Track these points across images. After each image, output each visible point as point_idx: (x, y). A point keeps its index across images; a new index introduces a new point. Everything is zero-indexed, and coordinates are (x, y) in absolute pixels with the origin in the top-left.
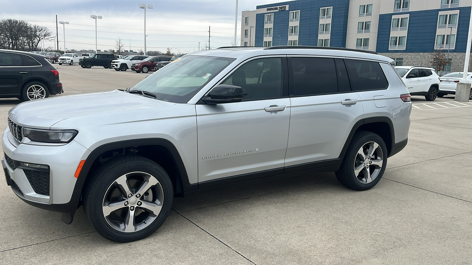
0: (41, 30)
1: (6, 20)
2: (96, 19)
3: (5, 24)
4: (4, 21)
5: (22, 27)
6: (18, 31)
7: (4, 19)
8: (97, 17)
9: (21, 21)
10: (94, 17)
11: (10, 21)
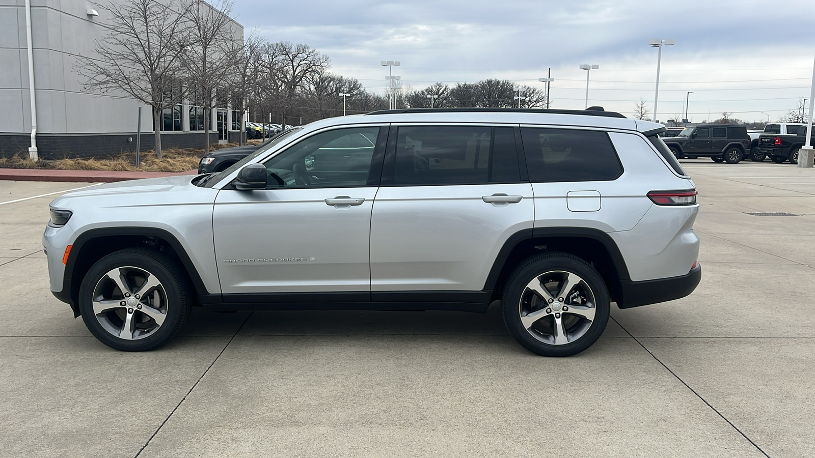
0: (533, 92)
1: (484, 82)
2: (588, 70)
3: (483, 87)
4: (481, 83)
5: (505, 90)
6: (499, 96)
7: (481, 80)
8: (590, 67)
9: (505, 81)
10: (587, 68)
11: (489, 82)
